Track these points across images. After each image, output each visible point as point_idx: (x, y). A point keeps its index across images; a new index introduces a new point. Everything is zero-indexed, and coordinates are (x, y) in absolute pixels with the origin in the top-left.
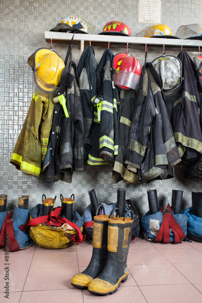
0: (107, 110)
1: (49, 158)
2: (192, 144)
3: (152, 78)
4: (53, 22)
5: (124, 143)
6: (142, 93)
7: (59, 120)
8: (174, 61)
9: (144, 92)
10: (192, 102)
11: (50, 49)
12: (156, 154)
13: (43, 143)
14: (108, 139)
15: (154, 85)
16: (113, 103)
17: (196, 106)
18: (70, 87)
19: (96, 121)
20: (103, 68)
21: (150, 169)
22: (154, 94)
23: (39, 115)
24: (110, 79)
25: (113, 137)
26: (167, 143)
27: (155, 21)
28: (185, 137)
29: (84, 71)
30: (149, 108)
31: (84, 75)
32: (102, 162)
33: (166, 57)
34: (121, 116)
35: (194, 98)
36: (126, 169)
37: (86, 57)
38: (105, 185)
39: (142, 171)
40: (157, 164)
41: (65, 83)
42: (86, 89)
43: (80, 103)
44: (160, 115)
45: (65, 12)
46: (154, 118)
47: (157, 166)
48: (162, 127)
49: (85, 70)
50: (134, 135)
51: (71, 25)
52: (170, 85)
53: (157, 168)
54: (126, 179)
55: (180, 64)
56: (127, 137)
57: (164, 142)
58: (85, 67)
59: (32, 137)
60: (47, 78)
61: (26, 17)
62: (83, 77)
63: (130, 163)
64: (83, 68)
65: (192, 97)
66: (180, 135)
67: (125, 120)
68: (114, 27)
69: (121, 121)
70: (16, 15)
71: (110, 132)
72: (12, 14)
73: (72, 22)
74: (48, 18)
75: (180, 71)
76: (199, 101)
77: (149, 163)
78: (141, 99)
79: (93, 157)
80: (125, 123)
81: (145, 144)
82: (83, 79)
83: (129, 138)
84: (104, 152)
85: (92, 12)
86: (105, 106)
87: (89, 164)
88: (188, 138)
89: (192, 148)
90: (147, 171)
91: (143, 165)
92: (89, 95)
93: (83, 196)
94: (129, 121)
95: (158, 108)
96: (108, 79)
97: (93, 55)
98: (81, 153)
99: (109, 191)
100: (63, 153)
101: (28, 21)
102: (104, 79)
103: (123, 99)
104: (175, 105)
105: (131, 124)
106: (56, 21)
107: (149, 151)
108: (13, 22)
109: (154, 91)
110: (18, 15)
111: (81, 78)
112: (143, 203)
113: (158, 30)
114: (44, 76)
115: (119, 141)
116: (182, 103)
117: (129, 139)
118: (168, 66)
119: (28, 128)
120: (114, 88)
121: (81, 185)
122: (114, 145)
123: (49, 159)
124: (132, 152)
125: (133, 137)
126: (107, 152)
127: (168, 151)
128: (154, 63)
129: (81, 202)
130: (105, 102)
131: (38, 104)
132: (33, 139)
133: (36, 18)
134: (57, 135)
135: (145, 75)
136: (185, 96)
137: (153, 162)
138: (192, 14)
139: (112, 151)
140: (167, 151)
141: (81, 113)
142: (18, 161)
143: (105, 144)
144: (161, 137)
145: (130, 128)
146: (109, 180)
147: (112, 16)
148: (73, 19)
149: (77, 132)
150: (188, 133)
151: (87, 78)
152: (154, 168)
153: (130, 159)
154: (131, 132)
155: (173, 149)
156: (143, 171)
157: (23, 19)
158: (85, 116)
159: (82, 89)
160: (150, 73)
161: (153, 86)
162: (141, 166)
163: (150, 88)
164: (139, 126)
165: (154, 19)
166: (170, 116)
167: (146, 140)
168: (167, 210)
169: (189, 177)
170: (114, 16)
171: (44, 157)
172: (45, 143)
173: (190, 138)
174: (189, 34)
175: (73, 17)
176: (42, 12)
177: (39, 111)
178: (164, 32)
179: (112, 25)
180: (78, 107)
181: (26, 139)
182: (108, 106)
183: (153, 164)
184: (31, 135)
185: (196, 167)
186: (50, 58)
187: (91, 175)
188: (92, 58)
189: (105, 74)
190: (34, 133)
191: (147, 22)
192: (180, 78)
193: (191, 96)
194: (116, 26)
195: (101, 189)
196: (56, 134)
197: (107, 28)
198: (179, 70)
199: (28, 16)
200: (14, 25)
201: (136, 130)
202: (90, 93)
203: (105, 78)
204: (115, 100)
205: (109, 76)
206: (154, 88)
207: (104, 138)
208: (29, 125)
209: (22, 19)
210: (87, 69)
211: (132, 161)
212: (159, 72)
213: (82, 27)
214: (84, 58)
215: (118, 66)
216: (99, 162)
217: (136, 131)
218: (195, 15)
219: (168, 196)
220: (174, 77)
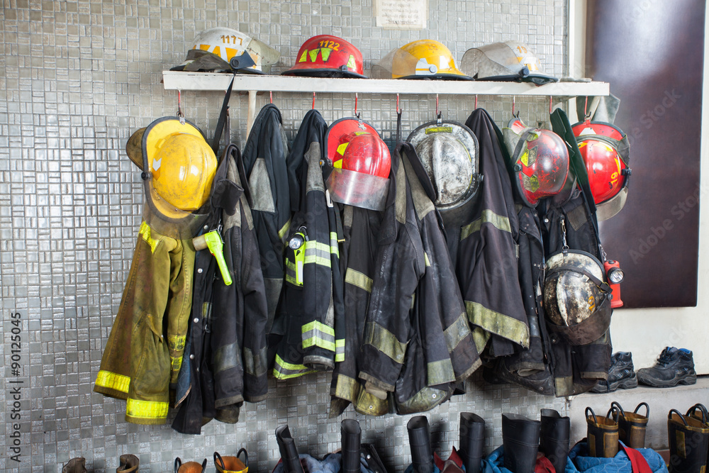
0: (317, 263)
1: (188, 378)
2: (503, 327)
3: (414, 180)
4: (175, 31)
5: (355, 328)
6: (394, 218)
7: (208, 289)
8: (461, 136)
9: (399, 214)
10: (501, 232)
11: (177, 119)
12: (430, 359)
13: (173, 348)
14: (322, 329)
15: (418, 195)
16: (329, 242)
17: (510, 241)
18: (231, 212)
19: (292, 282)
20: (304, 157)
21: (416, 392)
22: (420, 219)
23: (163, 286)
24: (321, 188)
25: (332, 321)
26: (452, 329)
27: (415, 23)
28: (488, 311)
29: (259, 165)
30: (410, 255)
31: (260, 177)
32: (306, 370)
33: (444, 125)
34: (347, 267)
35: (505, 222)
36: (362, 387)
37: (262, 132)
38: (309, 407)
39: (398, 396)
40: (432, 382)
41: (219, 202)
42: (267, 210)
43: (255, 248)
44: (435, 264)
45: (203, 7)
46: (423, 279)
47: (432, 387)
48: (438, 292)
49: (263, 165)
50: (378, 313)
51: (225, 57)
52: (455, 195)
53: (432, 390)
54: (364, 410)
55: (475, 145)
56: (363, 315)
57: (445, 328)
58: (263, 156)
59: (151, 340)
60: (177, 196)
61: (107, 20)
62: (258, 180)
63: (372, 379)
64: (257, 157)
65: (502, 220)
66: (478, 309)
67: (356, 278)
68: (326, 55)
69: (349, 279)
70: (83, 15)
71: (325, 311)
72: (71, 13)
73: (228, 50)
74: (162, 22)
75: (474, 160)
76: (517, 231)
77: (414, 378)
78: (392, 231)
79: (287, 364)
80: (356, 284)
81: (404, 338)
82: (258, 186)
83: (368, 318)
84: (313, 358)
85: (268, 4)
86: (313, 254)
87: (277, 377)
88: (494, 313)
89: (504, 336)
90: (410, 396)
91: (401, 385)
92: (274, 223)
93: (260, 437)
94: (367, 279)
95: (429, 251)
96: (316, 187)
97: (280, 124)
98: (262, 363)
99: (319, 421)
100: (221, 369)
101: (112, 29)
102: (309, 189)
103: (350, 226)
104: (465, 234)
105: (372, 286)
106: (182, 28)
107: (413, 350)
108: (76, 34)
109: (421, 211)
110: (88, 16)
111: (254, 181)
112: (396, 441)
113: (425, 60)
114: (172, 193)
115: (346, 327)
116: (481, 234)
117: (367, 321)
118: (448, 154)
119: (138, 315)
120: (330, 205)
121: (255, 412)
122: (337, 338)
123: (188, 381)
124: (376, 353)
125: (376, 317)
126: (321, 357)
127: (453, 348)
128: (416, 137)
129: (256, 451)
130: (312, 244)
131: (160, 260)
132: (152, 345)
133: (132, 23)
134: (205, 322)
135: (398, 172)
136: (486, 219)
137: (423, 376)
138: (496, 5)
139: (332, 354)
140: (451, 347)
141: (258, 272)
142: (114, 388)
143: (316, 341)
144: (438, 316)
145: (368, 295)
146: (318, 395)
147: (315, 13)
148: (228, 42)
149: (252, 315)
150: (494, 303)
151: (269, 183)
152: (425, 390)
153: (372, 370)
154: (372, 305)
155: (464, 341)
156: (401, 397)
157: (102, 25)
158: (266, 274)
159: (256, 208)
160: (409, 167)
161: (417, 199)
162: (396, 385)
163: (410, 204)
164: (389, 292)
165: (413, 20)
166: (455, 260)
167: (406, 328)
168: (451, 465)
169: (496, 380)
170: (319, 13)
171: (176, 377)
172: (178, 347)
173: (499, 315)
174: (492, 68)
175: (228, 37)
176: (146, 8)
177: (164, 276)
178: (438, 67)
179: (320, 51)
180: (252, 257)
181: (134, 345)
182: (320, 253)
183: (423, 381)
184: (148, 335)
185: (511, 371)
186: (185, 150)
187: (276, 387)
188: (277, 136)
189: (308, 176)
190: (153, 330)
191: (395, 26)
192: (475, 176)
193: (499, 217)
194: (329, 53)
195: (300, 419)
196: (203, 321)
197: (308, 56)
198: (472, 158)
199: (112, 18)
200: (79, 42)
201: (383, 302)
202: (276, 220)
203: (310, 185)
204: (334, 235)
205: (320, 180)
206: (420, 205)
207: (313, 327)
208: (140, 307)
209: (99, 25)
210: (268, 162)
211: (377, 376)
212: (429, 167)
213: (252, 63)
214: (258, 136)
215: (337, 157)
216: (301, 371)
217: (384, 304)
218: (501, 9)
219: (451, 420)
220: (463, 178)
